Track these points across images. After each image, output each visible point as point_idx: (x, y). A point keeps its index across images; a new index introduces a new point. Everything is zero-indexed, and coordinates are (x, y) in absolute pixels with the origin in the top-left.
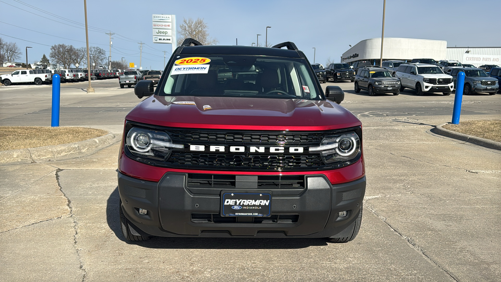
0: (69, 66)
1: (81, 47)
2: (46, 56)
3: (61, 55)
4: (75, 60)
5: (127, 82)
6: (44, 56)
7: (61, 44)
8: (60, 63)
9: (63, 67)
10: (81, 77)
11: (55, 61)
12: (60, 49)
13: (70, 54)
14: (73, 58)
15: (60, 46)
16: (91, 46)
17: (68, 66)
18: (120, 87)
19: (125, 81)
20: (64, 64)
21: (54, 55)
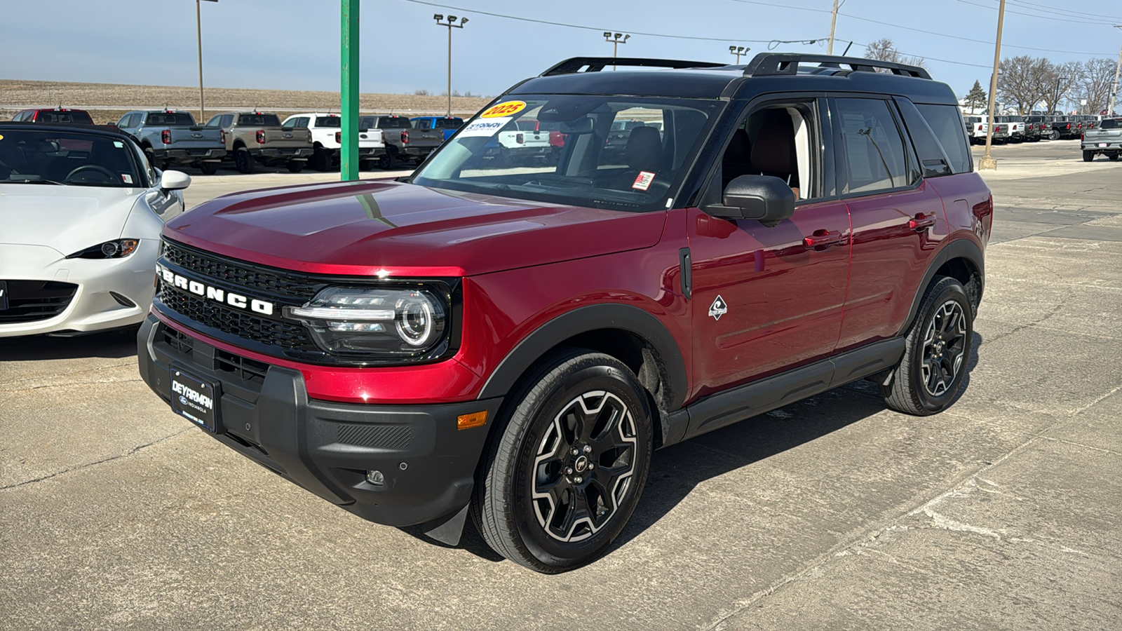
0: (1031, 106)
1: (1067, 62)
2: (980, 85)
3: (1016, 82)
4: (1049, 92)
5: (1103, 146)
6: (977, 85)
7: (1020, 57)
8: (1012, 99)
9: (1017, 109)
10: (1013, 133)
11: (1000, 95)
12: (1017, 68)
13: (1038, 79)
14: (1044, 87)
15: (1018, 60)
16: (1093, 59)
17: (1028, 107)
18: (1082, 160)
19: (1097, 145)
20: (1019, 103)
21: (1001, 82)
